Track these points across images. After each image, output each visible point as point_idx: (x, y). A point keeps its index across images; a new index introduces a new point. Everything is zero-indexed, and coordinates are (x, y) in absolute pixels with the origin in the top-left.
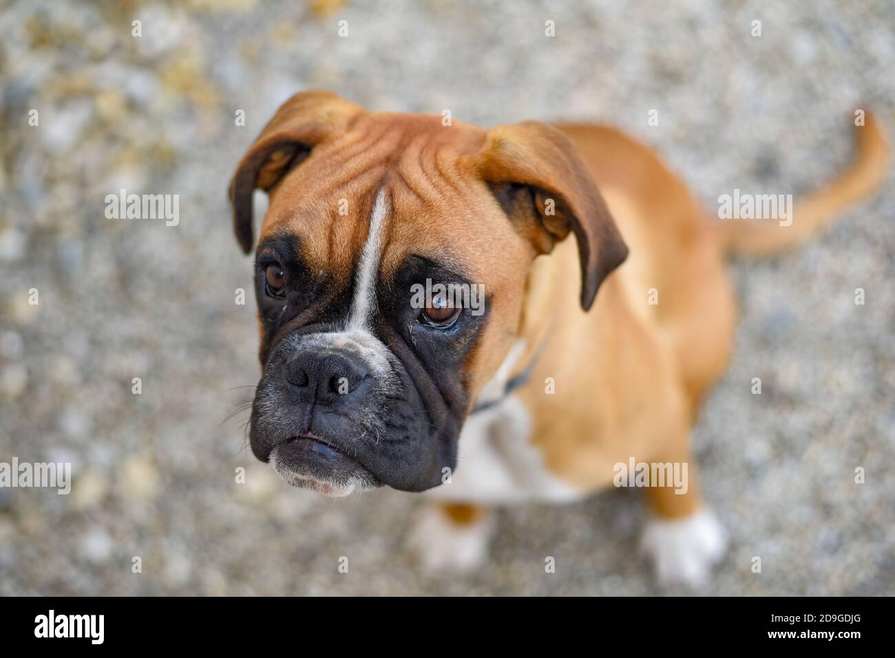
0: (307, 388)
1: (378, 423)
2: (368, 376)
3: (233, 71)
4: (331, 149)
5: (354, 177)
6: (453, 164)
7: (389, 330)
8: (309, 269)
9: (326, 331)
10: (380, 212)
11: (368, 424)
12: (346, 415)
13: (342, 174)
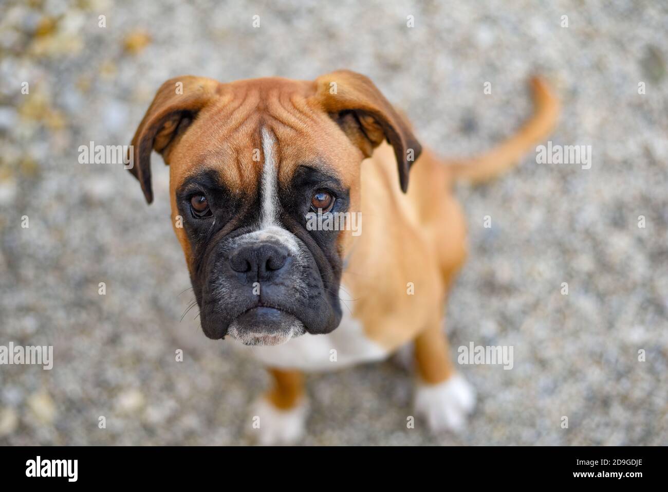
0: (251, 272)
1: (303, 285)
2: (289, 255)
3: (73, 99)
4: (215, 109)
5: (241, 124)
6: (305, 103)
7: (292, 222)
8: (229, 190)
9: (249, 232)
10: (268, 143)
11: (298, 287)
12: (282, 284)
13: (233, 123)
